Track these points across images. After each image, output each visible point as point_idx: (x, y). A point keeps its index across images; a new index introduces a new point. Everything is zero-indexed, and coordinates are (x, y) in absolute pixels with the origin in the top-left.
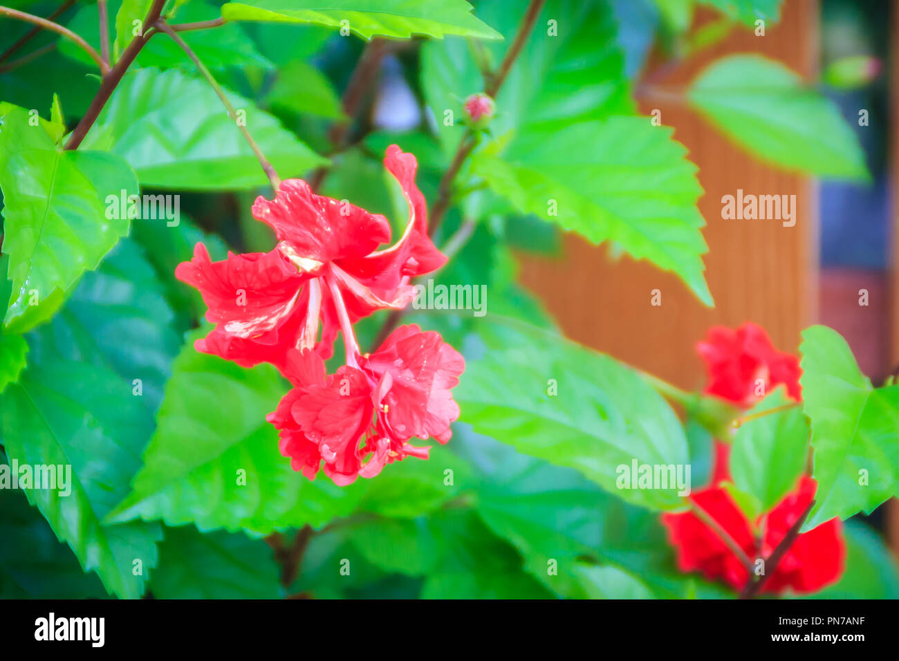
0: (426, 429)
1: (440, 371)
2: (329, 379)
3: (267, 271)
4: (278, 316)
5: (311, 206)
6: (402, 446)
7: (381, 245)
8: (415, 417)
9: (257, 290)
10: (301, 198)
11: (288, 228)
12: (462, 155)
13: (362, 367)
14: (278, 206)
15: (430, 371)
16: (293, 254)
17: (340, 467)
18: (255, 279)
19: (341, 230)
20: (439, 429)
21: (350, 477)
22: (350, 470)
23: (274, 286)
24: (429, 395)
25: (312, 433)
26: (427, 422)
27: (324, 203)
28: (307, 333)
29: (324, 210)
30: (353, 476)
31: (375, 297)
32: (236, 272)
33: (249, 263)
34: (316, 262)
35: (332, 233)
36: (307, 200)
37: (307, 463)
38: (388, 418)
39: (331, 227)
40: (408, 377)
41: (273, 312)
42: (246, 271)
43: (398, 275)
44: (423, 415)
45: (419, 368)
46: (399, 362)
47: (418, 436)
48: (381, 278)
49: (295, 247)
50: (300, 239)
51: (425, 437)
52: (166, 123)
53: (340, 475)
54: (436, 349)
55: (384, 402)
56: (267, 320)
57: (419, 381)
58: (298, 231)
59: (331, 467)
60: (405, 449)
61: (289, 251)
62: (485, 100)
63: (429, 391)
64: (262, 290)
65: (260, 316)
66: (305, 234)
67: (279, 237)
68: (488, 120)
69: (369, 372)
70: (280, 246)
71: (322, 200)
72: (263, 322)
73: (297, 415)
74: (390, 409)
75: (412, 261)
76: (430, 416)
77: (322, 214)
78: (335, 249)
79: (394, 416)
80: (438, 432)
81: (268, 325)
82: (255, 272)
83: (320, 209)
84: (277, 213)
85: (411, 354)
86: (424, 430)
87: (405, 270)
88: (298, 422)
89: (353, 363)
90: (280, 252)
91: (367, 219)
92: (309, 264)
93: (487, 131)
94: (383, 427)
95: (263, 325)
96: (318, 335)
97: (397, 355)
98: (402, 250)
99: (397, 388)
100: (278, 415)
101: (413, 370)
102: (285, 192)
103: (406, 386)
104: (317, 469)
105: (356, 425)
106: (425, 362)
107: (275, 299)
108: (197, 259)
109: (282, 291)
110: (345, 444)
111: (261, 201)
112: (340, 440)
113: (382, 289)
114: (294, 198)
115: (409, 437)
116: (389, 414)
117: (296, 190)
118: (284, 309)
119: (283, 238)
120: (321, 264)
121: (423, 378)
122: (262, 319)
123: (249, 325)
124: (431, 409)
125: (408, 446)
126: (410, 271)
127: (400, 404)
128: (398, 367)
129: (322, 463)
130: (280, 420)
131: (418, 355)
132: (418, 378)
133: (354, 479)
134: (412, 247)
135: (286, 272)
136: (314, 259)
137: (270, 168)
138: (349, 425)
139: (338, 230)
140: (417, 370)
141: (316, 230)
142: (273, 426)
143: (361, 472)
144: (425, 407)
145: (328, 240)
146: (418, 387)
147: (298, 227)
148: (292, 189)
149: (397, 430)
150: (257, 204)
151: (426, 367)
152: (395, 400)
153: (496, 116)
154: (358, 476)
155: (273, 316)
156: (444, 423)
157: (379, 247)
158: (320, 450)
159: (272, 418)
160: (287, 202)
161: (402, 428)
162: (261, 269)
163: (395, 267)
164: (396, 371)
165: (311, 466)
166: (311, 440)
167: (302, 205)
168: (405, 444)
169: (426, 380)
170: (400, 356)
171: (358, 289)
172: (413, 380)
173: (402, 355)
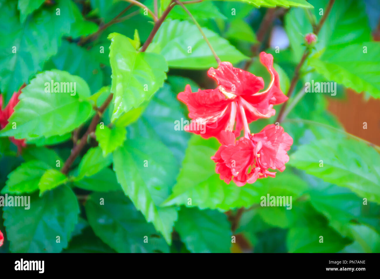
0: (275, 165)
1: (282, 143)
2: (237, 142)
3: (213, 97)
4: (218, 117)
5: (232, 72)
6: (265, 171)
7: (261, 90)
8: (271, 160)
9: (209, 105)
10: (228, 69)
11: (222, 80)
12: (304, 58)
13: (251, 139)
14: (219, 71)
15: (278, 142)
16: (224, 91)
17: (239, 179)
18: (208, 100)
19: (244, 82)
20: (280, 165)
21: (243, 183)
22: (243, 181)
23: (216, 104)
24: (277, 152)
25: (229, 164)
26: (275, 162)
27: (238, 71)
28: (230, 125)
29: (237, 74)
30: (245, 183)
31: (258, 112)
32: (201, 97)
33: (207, 94)
34: (234, 95)
35: (240, 83)
36: (231, 70)
37: (226, 176)
38: (260, 160)
39: (240, 81)
40: (269, 144)
41: (216, 115)
42: (205, 96)
43: (268, 103)
44: (274, 159)
45: (274, 141)
46: (266, 138)
47: (271, 167)
48: (261, 104)
49: (225, 88)
50: (227, 85)
51: (274, 168)
52: (182, 42)
53: (240, 182)
54: (281, 134)
55: (258, 153)
56: (213, 118)
57: (274, 146)
58: (227, 82)
59: (236, 179)
60: (266, 173)
61: (222, 89)
62: (313, 36)
63: (277, 150)
64: (211, 105)
65: (210, 116)
66: (229, 83)
67: (218, 83)
68: (314, 43)
69: (254, 141)
70: (219, 87)
71: (237, 70)
72: (211, 118)
73: (223, 156)
74: (260, 156)
75: (274, 98)
76: (277, 160)
77: (237, 76)
78: (242, 90)
79: (262, 159)
80: (280, 167)
81: (213, 120)
82: (208, 97)
83: (235, 73)
84: (218, 74)
85: (271, 135)
86: (274, 165)
87: (271, 102)
88: (223, 159)
89: (247, 137)
90: (219, 90)
91: (255, 78)
92: (230, 95)
93: (314, 48)
94: (258, 164)
95: (211, 120)
96: (234, 126)
97: (265, 135)
98: (270, 93)
99: (264, 148)
100: (216, 156)
101: (271, 141)
102: (222, 66)
103: (268, 147)
104: (230, 180)
105: (247, 162)
106: (276, 138)
107: (217, 109)
108: (187, 91)
109: (220, 106)
110: (242, 169)
111: (212, 69)
112: (240, 167)
113: (261, 109)
114: (225, 68)
115: (268, 168)
116: (260, 158)
117: (227, 65)
118: (220, 114)
119: (220, 84)
120: (236, 96)
121: (275, 145)
122: (211, 117)
123: (206, 119)
124: (278, 157)
125: (267, 172)
126: (272, 102)
127: (265, 155)
128: (265, 140)
129: (233, 177)
130: (217, 158)
131: (273, 135)
132: (273, 145)
133: (245, 184)
134: (274, 92)
135: (221, 97)
136: (233, 93)
137: (219, 59)
138: (244, 162)
139: (243, 82)
140: (273, 141)
141: (234, 82)
142: (214, 161)
143: (248, 181)
144: (275, 156)
145: (239, 86)
146: (273, 148)
147: (227, 80)
148: (225, 65)
149: (263, 165)
150: (211, 70)
151: (276, 141)
152: (263, 153)
153: (318, 42)
154: (247, 183)
155: (216, 116)
156: (282, 163)
157: (259, 91)
158: (231, 171)
159: (214, 158)
160: (223, 70)
161: (265, 164)
162: (211, 96)
163: (266, 100)
164: (264, 141)
165: (228, 178)
166: (228, 167)
167: (229, 72)
168: (266, 171)
169: (276, 146)
170: (266, 136)
171: (252, 109)
172: (271, 145)
173: (267, 135)
